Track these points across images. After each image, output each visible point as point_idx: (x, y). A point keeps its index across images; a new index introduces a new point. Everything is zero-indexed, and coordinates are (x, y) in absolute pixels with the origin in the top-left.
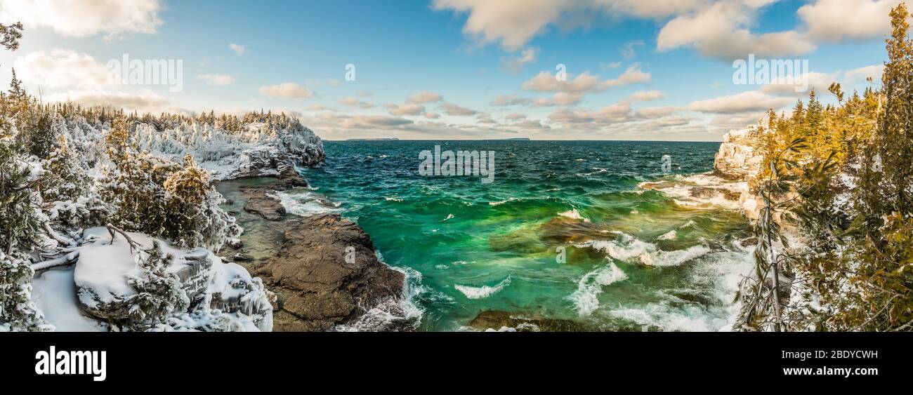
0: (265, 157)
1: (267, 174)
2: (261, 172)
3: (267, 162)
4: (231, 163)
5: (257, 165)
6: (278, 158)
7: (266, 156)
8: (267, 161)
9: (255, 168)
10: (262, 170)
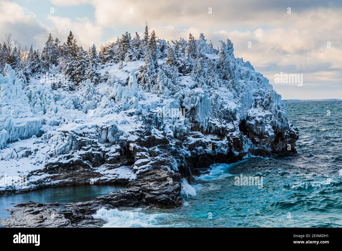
0: (107, 141)
1: (111, 177)
2: (98, 175)
3: (113, 152)
4: (28, 154)
5: (88, 157)
6: (138, 142)
7: (111, 139)
8: (113, 149)
9: (85, 166)
10: (101, 169)
